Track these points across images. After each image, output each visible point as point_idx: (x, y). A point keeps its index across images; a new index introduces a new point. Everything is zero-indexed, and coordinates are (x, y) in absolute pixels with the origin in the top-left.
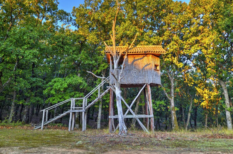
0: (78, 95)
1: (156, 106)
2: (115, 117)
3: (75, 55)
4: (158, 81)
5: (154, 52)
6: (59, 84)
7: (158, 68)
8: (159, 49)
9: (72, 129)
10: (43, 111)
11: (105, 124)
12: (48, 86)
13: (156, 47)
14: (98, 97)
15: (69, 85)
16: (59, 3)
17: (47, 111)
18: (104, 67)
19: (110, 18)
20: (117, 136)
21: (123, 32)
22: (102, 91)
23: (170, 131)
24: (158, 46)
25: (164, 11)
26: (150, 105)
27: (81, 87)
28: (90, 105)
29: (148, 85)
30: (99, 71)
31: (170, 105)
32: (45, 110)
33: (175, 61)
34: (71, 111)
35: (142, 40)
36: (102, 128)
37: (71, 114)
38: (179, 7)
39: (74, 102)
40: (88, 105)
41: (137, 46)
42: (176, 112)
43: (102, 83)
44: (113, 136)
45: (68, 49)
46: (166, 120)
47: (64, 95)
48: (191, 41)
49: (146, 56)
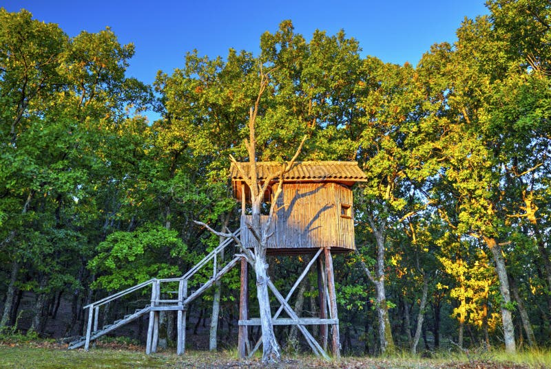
0: (166, 272)
1: (345, 298)
2: (254, 322)
3: (162, 181)
4: (349, 242)
5: (341, 177)
6: (125, 246)
7: (349, 212)
8: (352, 170)
9: (153, 349)
10: (89, 308)
11: (227, 340)
12: (99, 249)
13: (345, 165)
14: (214, 276)
15: (149, 248)
16: (128, 65)
17: (97, 308)
18: (225, 206)
19: (241, 99)
20: (259, 364)
21: (271, 132)
22: (222, 262)
23: (377, 356)
24: (349, 163)
25: (361, 85)
26: (331, 297)
27: (174, 254)
28: (193, 295)
29: (326, 251)
30: (214, 217)
31: (376, 295)
32: (94, 305)
33: (386, 196)
34: (151, 309)
35: (313, 150)
36: (220, 347)
37: (152, 314)
38: (394, 76)
39: (158, 287)
40: (189, 295)
41: (303, 163)
42: (389, 311)
43: (222, 246)
44: (251, 364)
45: (147, 168)
46: (366, 331)
47: (133, 271)
48: (421, 152)
49: (322, 187)
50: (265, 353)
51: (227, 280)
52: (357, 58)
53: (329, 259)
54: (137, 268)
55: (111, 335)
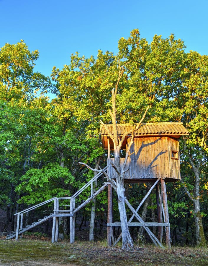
0: (62, 193)
1: (173, 210)
2: (116, 224)
3: (58, 138)
4: (177, 175)
5: (171, 133)
6: (37, 178)
7: (177, 156)
8: (178, 128)
9: (56, 240)
10: (17, 215)
11: (100, 234)
12: (22, 180)
13: (174, 125)
14: (91, 196)
15: (51, 179)
16: (35, 65)
17: (22, 215)
18: (98, 153)
19: (106, 84)
20: (120, 250)
21: (126, 104)
22: (96, 188)
23: (194, 247)
24: (177, 123)
25: (185, 71)
26: (165, 209)
27: (67, 183)
28: (79, 207)
29: (162, 180)
30: (91, 159)
31: (194, 208)
32: (20, 213)
33: (201, 145)
34: (54, 215)
35: (153, 115)
36: (96, 238)
37: (54, 219)
39: (58, 203)
40: (76, 207)
41: (147, 124)
42: (202, 218)
43: (96, 178)
44: (115, 250)
45: (49, 129)
46: (187, 231)
49: (160, 139)
50: (124, 243)
51: (100, 198)
52: (183, 53)
53: (164, 185)
54: (44, 191)
55: (31, 231)
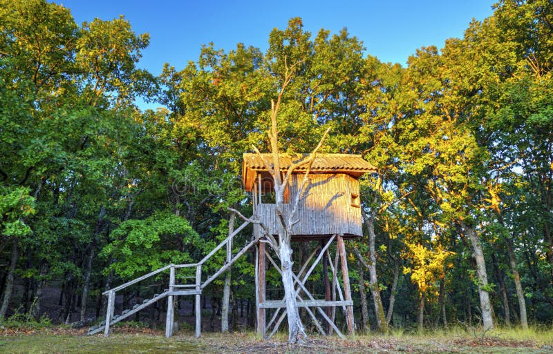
0: (179, 258)
5: (348, 168)
6: (140, 233)
7: (357, 202)
10: (108, 294)
12: (113, 237)
14: (229, 262)
15: (165, 236)
16: (141, 56)
25: (363, 83)
27: (188, 242)
28: (209, 280)
29: (339, 237)
32: (112, 292)
34: (170, 293)
41: (311, 155)
45: (164, 157)
47: (146, 258)
49: (334, 176)
50: (292, 334)
51: (240, 266)
52: (361, 57)
53: (342, 244)
54: (150, 255)
